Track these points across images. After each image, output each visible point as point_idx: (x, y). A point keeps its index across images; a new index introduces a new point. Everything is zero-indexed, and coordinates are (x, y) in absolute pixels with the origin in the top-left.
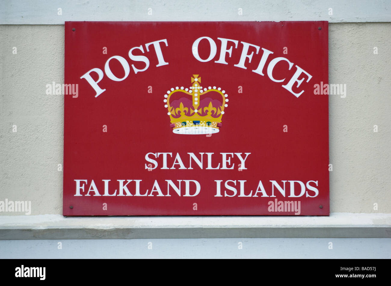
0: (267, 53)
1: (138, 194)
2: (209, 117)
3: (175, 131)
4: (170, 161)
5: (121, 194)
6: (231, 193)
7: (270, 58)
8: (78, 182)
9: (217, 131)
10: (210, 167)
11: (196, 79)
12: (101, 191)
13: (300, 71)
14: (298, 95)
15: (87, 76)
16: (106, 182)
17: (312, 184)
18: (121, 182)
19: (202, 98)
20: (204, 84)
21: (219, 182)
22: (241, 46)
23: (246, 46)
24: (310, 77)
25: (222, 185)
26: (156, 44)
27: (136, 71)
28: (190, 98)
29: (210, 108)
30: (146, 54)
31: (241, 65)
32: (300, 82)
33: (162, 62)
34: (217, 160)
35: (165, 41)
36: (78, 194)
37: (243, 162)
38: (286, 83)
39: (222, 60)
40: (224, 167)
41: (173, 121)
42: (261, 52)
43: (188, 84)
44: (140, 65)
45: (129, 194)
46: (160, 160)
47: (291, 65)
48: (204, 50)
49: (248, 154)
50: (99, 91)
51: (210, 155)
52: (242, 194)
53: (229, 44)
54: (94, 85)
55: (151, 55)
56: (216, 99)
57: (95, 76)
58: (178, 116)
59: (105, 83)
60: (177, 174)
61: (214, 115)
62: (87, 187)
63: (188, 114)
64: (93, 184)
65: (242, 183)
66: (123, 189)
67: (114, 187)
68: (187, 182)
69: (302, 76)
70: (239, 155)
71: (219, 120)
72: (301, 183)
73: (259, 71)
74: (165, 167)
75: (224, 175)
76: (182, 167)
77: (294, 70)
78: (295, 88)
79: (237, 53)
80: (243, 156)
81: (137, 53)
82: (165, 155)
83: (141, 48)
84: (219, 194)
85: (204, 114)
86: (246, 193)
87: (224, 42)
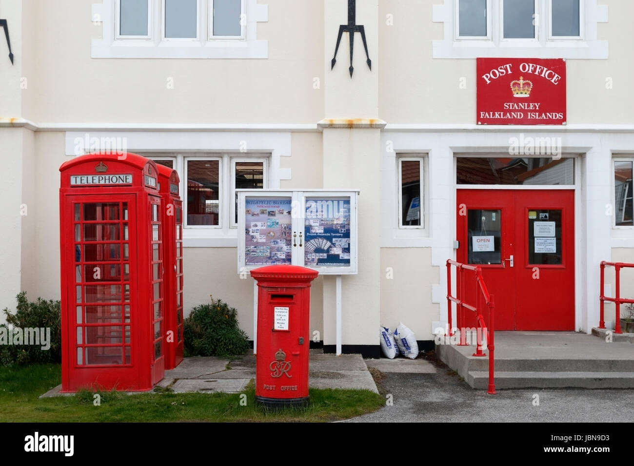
0: (545, 69)
1: (502, 117)
2: (526, 91)
3: (514, 96)
4: (513, 106)
5: (496, 117)
6: (533, 117)
7: (547, 71)
8: (482, 113)
9: (529, 96)
10: (526, 108)
11: (521, 78)
12: (490, 116)
13: (556, 75)
14: (556, 84)
15: (484, 77)
16: (491, 113)
17: (561, 114)
18: (496, 113)
19: (523, 84)
20: (524, 80)
21: (529, 113)
22: (536, 67)
23: (538, 67)
24: (560, 78)
25: (531, 114)
26: (508, 66)
27: (501, 75)
28: (519, 84)
29: (526, 88)
30: (504, 69)
31: (537, 73)
32: (557, 79)
33: (510, 72)
34: (529, 106)
35: (511, 65)
36: (482, 117)
37: (537, 106)
38: (552, 79)
39: (530, 72)
40: (531, 108)
41: (513, 92)
42: (543, 69)
43: (519, 80)
44: (502, 73)
45: (499, 117)
46: (509, 106)
47: (554, 73)
48: (524, 68)
49: (539, 104)
50: (488, 82)
51: (526, 104)
52: (537, 118)
53: (533, 66)
54: (487, 80)
55: (506, 69)
56: (528, 84)
57: (487, 77)
58: (515, 90)
59: (490, 79)
60: (515, 111)
61: (528, 90)
62: (485, 115)
63: (519, 90)
64: (487, 114)
65: (537, 114)
66: (497, 116)
67: (494, 115)
68: (519, 113)
69: (557, 77)
70: (536, 104)
71: (529, 92)
72: (557, 114)
73: (543, 75)
74: (511, 108)
75: (531, 111)
76: (517, 108)
77: (555, 75)
78: (555, 82)
79: (535, 69)
80: (538, 105)
81: (501, 69)
82: (511, 104)
83: (502, 67)
84: (529, 118)
85: (524, 90)
86: (539, 117)
87: (531, 65)
